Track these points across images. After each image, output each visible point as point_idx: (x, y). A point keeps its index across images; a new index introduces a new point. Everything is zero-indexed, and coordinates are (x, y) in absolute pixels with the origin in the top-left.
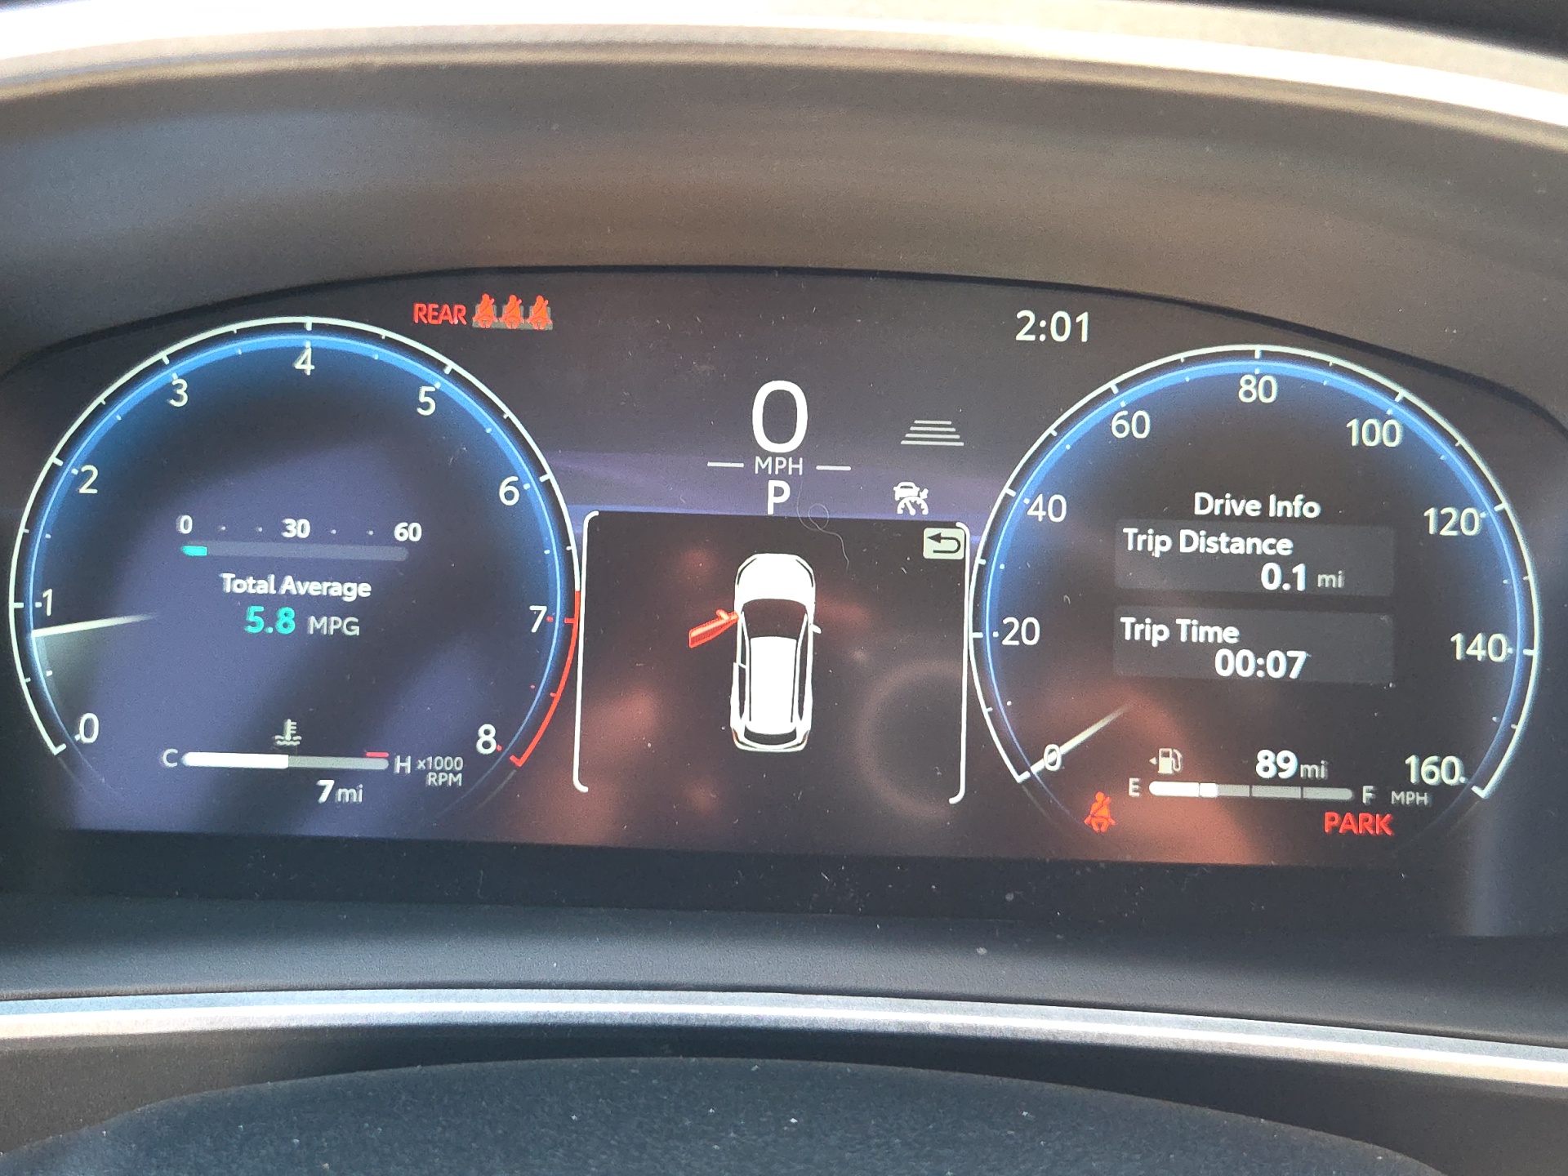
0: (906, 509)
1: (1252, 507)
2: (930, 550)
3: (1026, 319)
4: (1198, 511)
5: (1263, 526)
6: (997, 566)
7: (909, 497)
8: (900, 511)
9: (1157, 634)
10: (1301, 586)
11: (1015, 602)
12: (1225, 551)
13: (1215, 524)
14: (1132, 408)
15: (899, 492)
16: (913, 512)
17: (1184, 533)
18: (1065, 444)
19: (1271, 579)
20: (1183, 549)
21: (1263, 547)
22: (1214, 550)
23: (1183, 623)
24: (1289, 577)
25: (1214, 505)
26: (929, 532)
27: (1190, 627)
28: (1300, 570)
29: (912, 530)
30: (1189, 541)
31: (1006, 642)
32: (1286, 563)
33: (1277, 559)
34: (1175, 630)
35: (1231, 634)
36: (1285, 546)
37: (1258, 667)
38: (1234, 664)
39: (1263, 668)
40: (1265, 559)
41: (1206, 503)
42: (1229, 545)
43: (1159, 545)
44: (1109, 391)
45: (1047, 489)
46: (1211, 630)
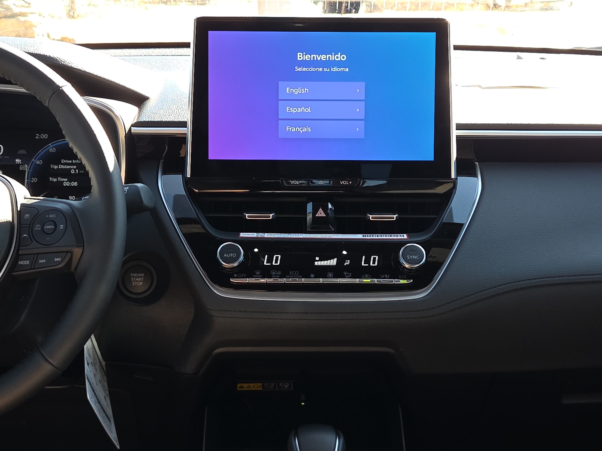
0: (17, 163)
1: (70, 162)
2: (21, 169)
3: (37, 135)
4: (62, 162)
5: (72, 164)
6: (31, 170)
7: (18, 161)
8: (16, 163)
9: (55, 180)
10: (77, 173)
11: (32, 175)
12: (66, 168)
13: (64, 164)
14: (53, 147)
15: (16, 160)
16: (18, 163)
17: (60, 165)
18: (42, 153)
19: (73, 172)
20: (60, 168)
21: (72, 167)
22: (64, 168)
23: (59, 178)
24: (75, 171)
25: (65, 161)
26: (21, 166)
27: (60, 179)
28: (77, 170)
29: (19, 165)
30: (61, 166)
31: (32, 181)
32: (75, 169)
33: (74, 169)
34: (58, 179)
35: (66, 180)
36: (75, 167)
37: (70, 184)
38: (66, 184)
39: (71, 184)
40: (72, 169)
41: (63, 161)
42: (67, 167)
43: (56, 167)
44: (50, 146)
45: (39, 159)
46: (63, 179)
